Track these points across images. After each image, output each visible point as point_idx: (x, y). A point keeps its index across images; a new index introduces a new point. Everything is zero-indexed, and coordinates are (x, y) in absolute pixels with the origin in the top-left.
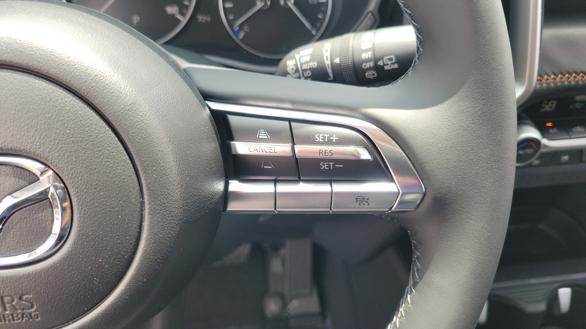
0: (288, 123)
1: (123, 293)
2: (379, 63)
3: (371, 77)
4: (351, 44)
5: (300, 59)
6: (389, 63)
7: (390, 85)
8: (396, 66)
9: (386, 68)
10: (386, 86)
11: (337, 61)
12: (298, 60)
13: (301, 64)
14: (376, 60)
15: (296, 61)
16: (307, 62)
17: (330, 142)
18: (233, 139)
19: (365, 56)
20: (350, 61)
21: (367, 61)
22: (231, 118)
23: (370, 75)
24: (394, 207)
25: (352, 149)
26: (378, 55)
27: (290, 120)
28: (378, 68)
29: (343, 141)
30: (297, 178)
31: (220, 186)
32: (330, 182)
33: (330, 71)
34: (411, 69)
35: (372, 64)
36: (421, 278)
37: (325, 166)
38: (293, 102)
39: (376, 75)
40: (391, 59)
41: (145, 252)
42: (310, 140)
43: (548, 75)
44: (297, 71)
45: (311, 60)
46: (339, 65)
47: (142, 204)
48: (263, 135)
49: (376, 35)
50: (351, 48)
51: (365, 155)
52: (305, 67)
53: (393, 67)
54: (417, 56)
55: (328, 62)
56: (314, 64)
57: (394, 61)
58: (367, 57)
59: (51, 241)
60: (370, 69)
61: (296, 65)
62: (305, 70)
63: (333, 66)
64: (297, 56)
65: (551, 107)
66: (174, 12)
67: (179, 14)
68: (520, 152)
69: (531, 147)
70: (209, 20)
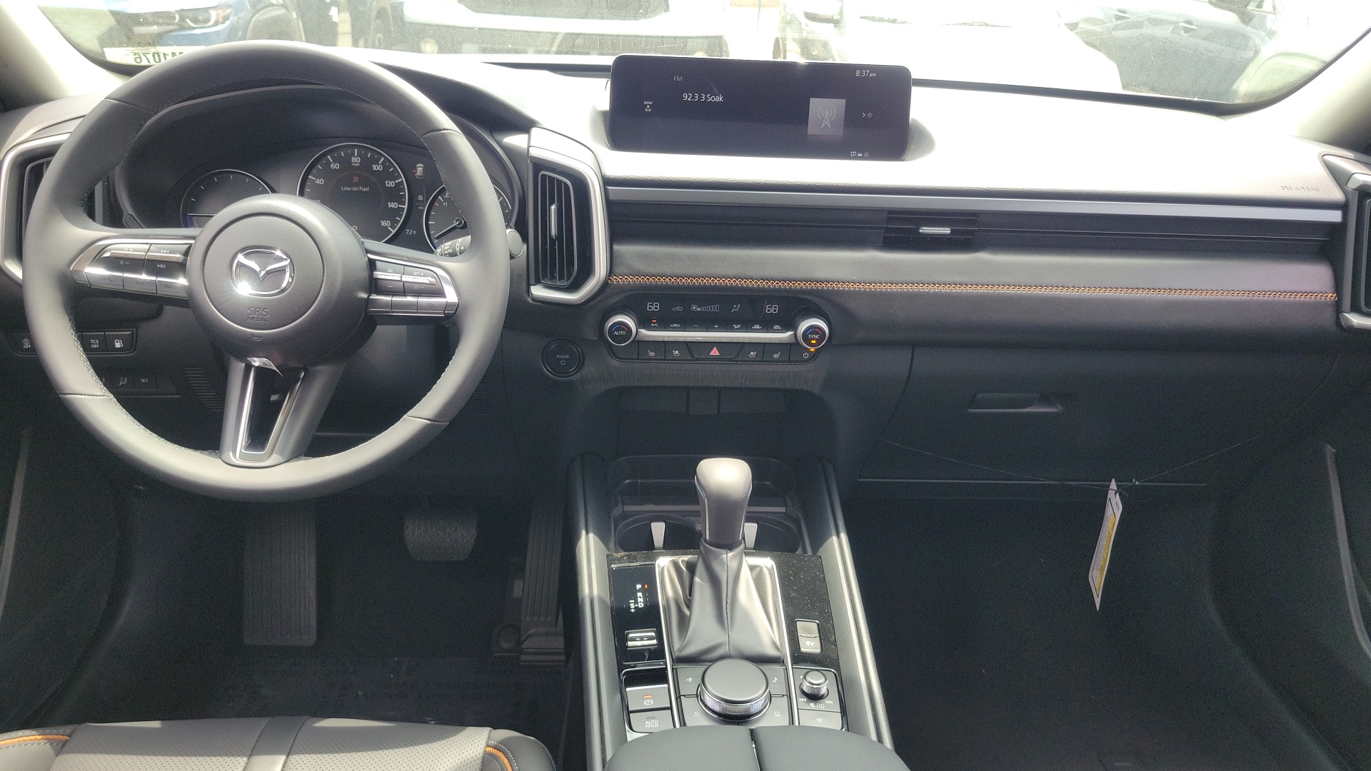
17: (420, 275)
18: (375, 271)
22: (377, 262)
25: (429, 278)
27: (405, 265)
32: (418, 297)
38: (409, 258)
41: (321, 301)
42: (411, 274)
47: (323, 280)
48: (390, 271)
65: (657, 308)
66: (387, 224)
67: (390, 226)
68: (616, 333)
69: (623, 330)
70: (415, 232)
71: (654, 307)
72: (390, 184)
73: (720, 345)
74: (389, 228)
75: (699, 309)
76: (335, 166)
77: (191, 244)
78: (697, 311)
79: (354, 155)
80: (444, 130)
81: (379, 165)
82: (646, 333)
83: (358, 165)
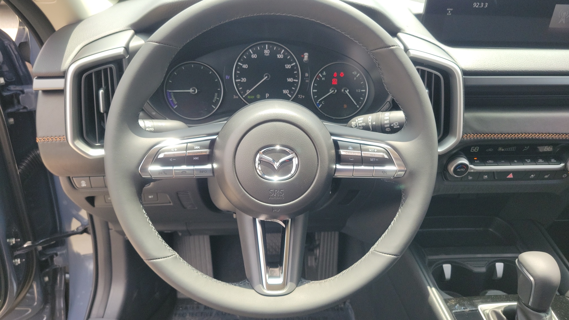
0: (359, 145)
1: (309, 193)
2: (391, 125)
3: (388, 131)
4: (380, 117)
5: (358, 121)
6: (396, 125)
7: (395, 134)
8: (399, 127)
9: (394, 127)
10: (394, 134)
11: (374, 123)
12: (357, 122)
13: (358, 124)
14: (390, 124)
15: (356, 122)
16: (361, 123)
17: (374, 151)
18: (339, 149)
19: (386, 122)
20: (380, 123)
21: (387, 124)
22: (339, 142)
23: (387, 130)
24: (395, 176)
25: (382, 154)
26: (391, 122)
27: (360, 144)
28: (391, 127)
29: (378, 151)
30: (361, 164)
31: (334, 167)
32: (373, 166)
33: (371, 127)
34: (403, 128)
35: (389, 125)
36: (404, 203)
37: (372, 160)
38: (362, 138)
39: (390, 130)
40: (396, 124)
41: (317, 180)
42: (367, 150)
43: (470, 134)
44: (356, 126)
45: (363, 122)
46: (375, 125)
47: (318, 165)
48: (350, 148)
49: (391, 114)
50: (380, 118)
51: (386, 157)
52: (360, 125)
53: (397, 127)
54: (405, 124)
55: (370, 124)
56: (364, 124)
57: (398, 125)
58: (387, 122)
59: (289, 175)
60: (388, 127)
61: (356, 124)
62: (360, 126)
63: (372, 125)
64: (357, 121)
65: (476, 150)
66: (286, 92)
67: (289, 93)
68: (459, 170)
69: (464, 168)
70: (304, 97)
71: (475, 150)
72: (288, 66)
73: (515, 172)
74: (288, 95)
75: (503, 150)
76: (254, 56)
77: (215, 140)
78: (502, 151)
79: (266, 49)
80: (392, 46)
81: (281, 54)
82: (474, 168)
83: (268, 55)
